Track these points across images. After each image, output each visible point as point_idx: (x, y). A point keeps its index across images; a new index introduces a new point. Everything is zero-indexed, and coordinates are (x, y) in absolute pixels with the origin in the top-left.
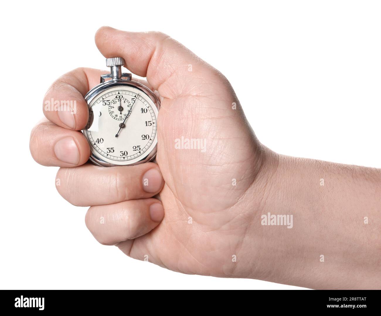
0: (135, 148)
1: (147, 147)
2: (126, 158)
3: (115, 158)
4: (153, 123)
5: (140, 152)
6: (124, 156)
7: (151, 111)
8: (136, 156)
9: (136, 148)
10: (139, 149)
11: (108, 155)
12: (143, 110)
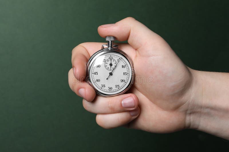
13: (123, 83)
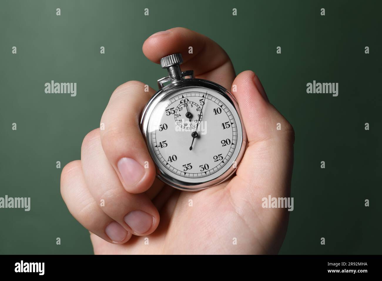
0: (215, 158)
1: (230, 154)
2: (208, 173)
3: (195, 175)
4: (232, 124)
5: (223, 162)
6: (205, 170)
7: (226, 110)
8: (219, 167)
9: (217, 158)
10: (221, 158)
11: (185, 173)
12: (216, 111)
13: (228, 146)
